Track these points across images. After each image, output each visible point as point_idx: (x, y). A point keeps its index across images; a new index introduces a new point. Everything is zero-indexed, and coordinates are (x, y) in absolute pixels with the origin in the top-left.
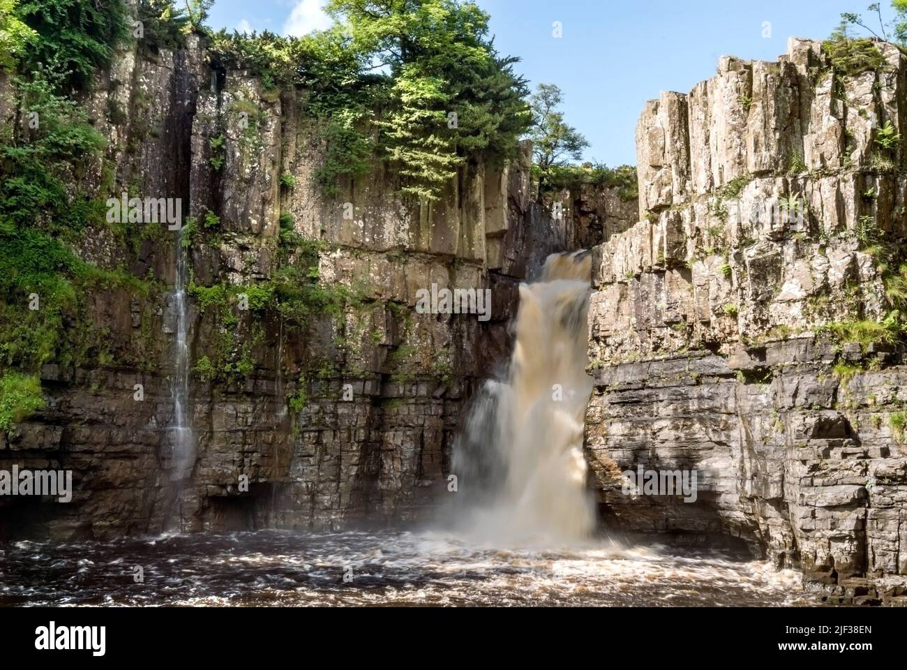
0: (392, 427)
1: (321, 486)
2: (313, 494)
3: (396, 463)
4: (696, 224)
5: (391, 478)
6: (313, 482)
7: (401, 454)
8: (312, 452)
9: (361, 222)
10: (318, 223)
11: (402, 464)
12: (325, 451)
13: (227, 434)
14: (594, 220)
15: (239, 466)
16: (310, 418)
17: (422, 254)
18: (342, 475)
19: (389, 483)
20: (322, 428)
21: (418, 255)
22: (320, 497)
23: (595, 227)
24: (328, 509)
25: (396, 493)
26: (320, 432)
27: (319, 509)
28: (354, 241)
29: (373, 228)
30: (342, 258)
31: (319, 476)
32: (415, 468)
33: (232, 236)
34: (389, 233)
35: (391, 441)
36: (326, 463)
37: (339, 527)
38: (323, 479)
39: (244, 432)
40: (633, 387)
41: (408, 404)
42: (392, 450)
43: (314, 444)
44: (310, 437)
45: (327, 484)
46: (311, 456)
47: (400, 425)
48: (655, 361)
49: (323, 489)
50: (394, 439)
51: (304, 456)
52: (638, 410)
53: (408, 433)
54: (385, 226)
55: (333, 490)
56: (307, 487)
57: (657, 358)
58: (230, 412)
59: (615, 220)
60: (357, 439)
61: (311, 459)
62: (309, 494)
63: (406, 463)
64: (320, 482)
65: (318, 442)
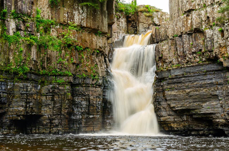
0: (77, 95)
1: (54, 117)
2: (51, 120)
3: (79, 108)
4: (208, 15)
5: (77, 115)
6: (51, 115)
7: (81, 105)
8: (50, 103)
9: (66, 14)
10: (50, 14)
11: (81, 109)
12: (55, 103)
13: (20, 95)
14: (133, 24)
15: (25, 108)
16: (49, 90)
17: (88, 29)
18: (62, 112)
19: (76, 116)
20: (54, 94)
21: (86, 29)
22: (54, 121)
23: (134, 27)
24: (57, 126)
25: (80, 120)
26: (53, 96)
27: (53, 125)
28: (64, 22)
29: (71, 17)
30: (60, 28)
31: (53, 113)
32: (87, 111)
33: (21, 16)
34: (76, 19)
35: (77, 101)
36: (56, 108)
37: (61, 133)
38: (54, 114)
39: (27, 94)
40: (178, 77)
41: (83, 87)
42: (77, 104)
43: (51, 100)
44: (49, 97)
45: (57, 116)
46: (50, 105)
47: (80, 95)
48: (187, 67)
49: (55, 118)
50: (78, 100)
51: (47, 105)
52: (180, 85)
53: (83, 97)
54: (75, 17)
55: (59, 118)
56: (49, 117)
57: (188, 65)
58: (21, 86)
59: (143, 24)
60: (68, 99)
61: (50, 106)
62: (49, 120)
63: (83, 109)
64: (54, 115)
65: (53, 100)
